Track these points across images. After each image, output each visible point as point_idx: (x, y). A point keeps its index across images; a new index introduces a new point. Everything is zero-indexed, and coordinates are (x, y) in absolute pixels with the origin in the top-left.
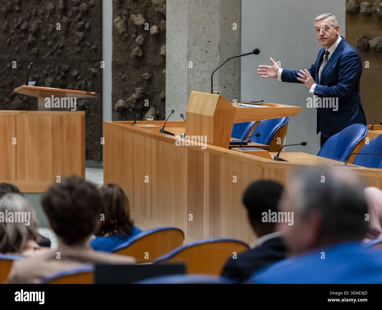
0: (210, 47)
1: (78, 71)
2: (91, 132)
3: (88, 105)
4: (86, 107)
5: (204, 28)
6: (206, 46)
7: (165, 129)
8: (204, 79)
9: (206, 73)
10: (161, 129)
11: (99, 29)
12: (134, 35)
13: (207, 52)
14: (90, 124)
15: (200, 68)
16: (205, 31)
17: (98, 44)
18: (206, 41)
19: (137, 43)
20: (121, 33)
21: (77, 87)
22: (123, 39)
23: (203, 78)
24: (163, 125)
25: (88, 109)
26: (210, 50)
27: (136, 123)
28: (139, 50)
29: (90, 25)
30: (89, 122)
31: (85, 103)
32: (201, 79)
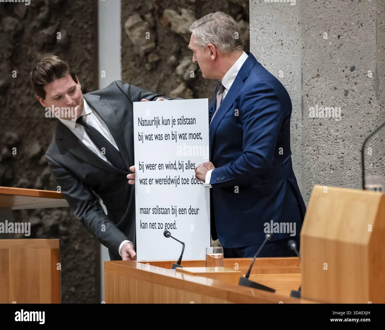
0: (354, 80)
1: (40, 144)
2: (73, 289)
3: (65, 224)
4: (62, 228)
5: (339, 37)
6: (345, 80)
7: (253, 278)
8: (342, 157)
9: (347, 142)
10: (242, 279)
11: (89, 46)
12: (173, 58)
13: (346, 93)
14: (70, 270)
15: (332, 131)
16: (341, 45)
17: (88, 80)
18: (344, 68)
19: (181, 77)
20: (142, 54)
21: (38, 183)
22: (148, 66)
23: (340, 156)
24: (247, 268)
25: (66, 234)
26: (355, 87)
27: (181, 265)
28: (184, 91)
29: (69, 37)
30: (70, 265)
31: (59, 220)
32: (335, 157)
